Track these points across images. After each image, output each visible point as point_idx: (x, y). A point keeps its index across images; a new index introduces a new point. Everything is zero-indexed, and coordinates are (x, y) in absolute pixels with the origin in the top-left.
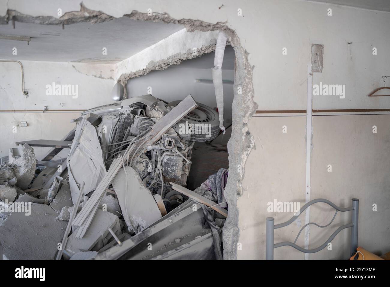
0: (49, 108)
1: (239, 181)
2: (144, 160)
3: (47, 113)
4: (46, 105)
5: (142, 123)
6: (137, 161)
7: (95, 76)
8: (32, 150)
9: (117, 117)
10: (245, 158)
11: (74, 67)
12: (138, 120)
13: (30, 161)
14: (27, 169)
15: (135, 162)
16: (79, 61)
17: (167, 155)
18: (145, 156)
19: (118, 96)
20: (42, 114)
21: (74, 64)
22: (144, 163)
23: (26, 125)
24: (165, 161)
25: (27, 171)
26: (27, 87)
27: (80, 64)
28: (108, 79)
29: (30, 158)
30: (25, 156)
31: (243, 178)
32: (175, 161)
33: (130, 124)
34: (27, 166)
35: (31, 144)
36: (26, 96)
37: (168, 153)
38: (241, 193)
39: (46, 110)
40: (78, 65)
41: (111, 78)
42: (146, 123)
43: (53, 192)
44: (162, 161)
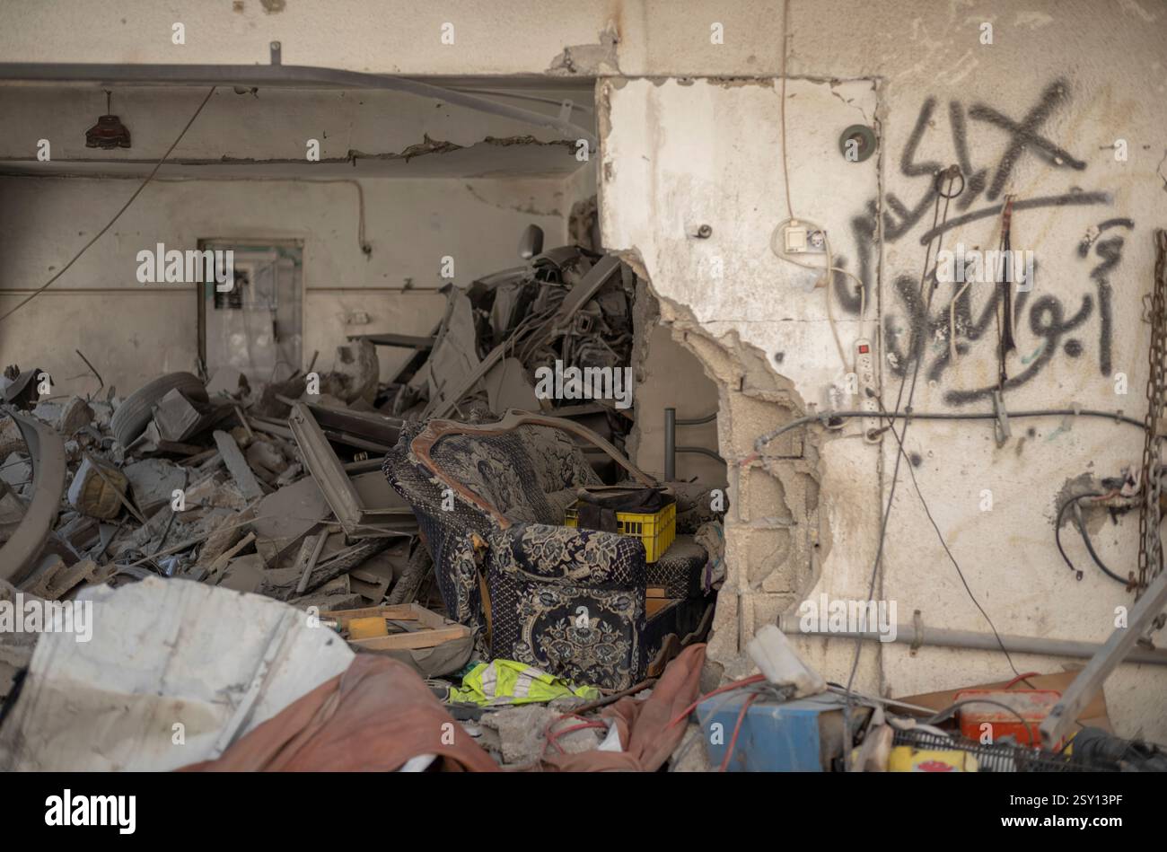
0: (416, 284)
1: (641, 362)
2: (548, 354)
3: (410, 295)
4: (408, 277)
5: (550, 293)
6: (537, 357)
7: (518, 209)
8: (374, 350)
9: (517, 287)
10: (651, 330)
11: (470, 188)
12: (545, 287)
13: (370, 369)
14: (364, 382)
15: (534, 358)
16: (481, 176)
17: (587, 348)
18: (550, 349)
19: (529, 251)
20: (399, 296)
21: (471, 182)
22: (548, 360)
23: (365, 320)
24: (584, 357)
25: (365, 386)
26: (370, 236)
27: (483, 181)
28: (548, 214)
29: (369, 364)
30: (362, 358)
31: (646, 358)
32: (601, 357)
33: (534, 297)
34: (365, 377)
35: (375, 341)
36: (366, 257)
37: (589, 345)
38: (644, 379)
39: (408, 287)
40: (480, 184)
41: (556, 213)
42: (557, 294)
43: (401, 402)
44: (579, 358)
